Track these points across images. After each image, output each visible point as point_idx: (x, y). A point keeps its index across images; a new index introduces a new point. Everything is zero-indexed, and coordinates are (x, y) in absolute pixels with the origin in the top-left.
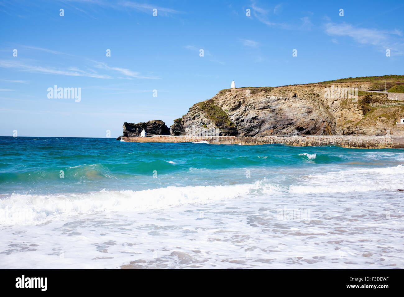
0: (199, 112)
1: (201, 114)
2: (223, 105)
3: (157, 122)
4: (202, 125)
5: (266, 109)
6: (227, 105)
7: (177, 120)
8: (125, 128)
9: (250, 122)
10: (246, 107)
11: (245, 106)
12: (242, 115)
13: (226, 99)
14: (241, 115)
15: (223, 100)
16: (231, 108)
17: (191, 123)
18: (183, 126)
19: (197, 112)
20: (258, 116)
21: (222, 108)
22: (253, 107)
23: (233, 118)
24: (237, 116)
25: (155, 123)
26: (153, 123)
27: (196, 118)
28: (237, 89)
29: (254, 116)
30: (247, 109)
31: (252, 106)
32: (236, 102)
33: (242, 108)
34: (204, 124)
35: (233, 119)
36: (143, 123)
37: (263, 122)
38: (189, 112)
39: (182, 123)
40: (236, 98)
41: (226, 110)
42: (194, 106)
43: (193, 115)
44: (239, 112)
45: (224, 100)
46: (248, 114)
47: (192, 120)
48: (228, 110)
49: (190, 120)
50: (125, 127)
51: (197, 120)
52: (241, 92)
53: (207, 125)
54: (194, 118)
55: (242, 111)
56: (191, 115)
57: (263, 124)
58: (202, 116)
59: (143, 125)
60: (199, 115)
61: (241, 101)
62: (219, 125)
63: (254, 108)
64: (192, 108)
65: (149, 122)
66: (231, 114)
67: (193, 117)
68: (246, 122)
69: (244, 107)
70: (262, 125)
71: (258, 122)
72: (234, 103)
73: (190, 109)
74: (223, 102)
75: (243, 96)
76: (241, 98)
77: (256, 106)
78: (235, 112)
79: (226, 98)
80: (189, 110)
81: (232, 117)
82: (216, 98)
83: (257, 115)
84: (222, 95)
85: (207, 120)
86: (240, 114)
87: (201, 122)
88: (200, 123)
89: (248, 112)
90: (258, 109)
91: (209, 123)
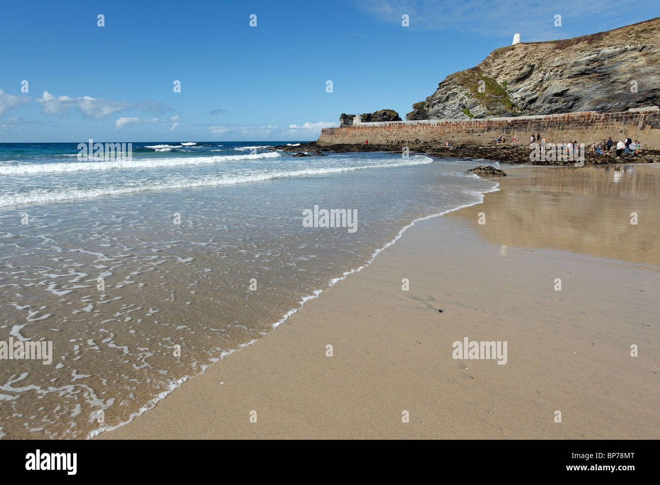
0: (455, 87)
1: (460, 91)
2: (498, 75)
3: (388, 113)
4: (461, 109)
5: (588, 74)
6: (507, 74)
7: (418, 104)
8: (343, 122)
9: (550, 102)
10: (545, 74)
11: (543, 72)
12: (534, 89)
13: (504, 64)
14: (532, 91)
15: (499, 65)
16: (513, 78)
17: (442, 107)
18: (428, 114)
19: (454, 88)
20: (568, 90)
21: (497, 79)
22: (558, 73)
23: (518, 96)
24: (525, 92)
25: (385, 114)
26: (382, 113)
27: (451, 97)
28: (526, 45)
29: (559, 91)
30: (546, 77)
31: (557, 71)
32: (526, 66)
33: (536, 77)
34: (464, 107)
35: (516, 98)
36: (368, 114)
37: (577, 99)
38: (438, 89)
39: (426, 109)
40: (526, 60)
41: (505, 83)
42: (448, 79)
43: (446, 93)
44: (530, 84)
45: (501, 66)
46: (546, 88)
47: (444, 102)
48: (508, 82)
49: (439, 102)
50: (342, 120)
51: (453, 102)
52: (534, 49)
53: (471, 108)
54: (447, 98)
55: (536, 82)
56: (441, 94)
57: (578, 104)
58: (461, 95)
59: (367, 117)
60: (457, 93)
61: (535, 63)
62: (491, 108)
63: (561, 76)
64: (444, 82)
65: (376, 113)
66: (513, 89)
67: (445, 98)
68: (541, 102)
69: (541, 75)
70: (575, 106)
71: (566, 102)
72: (522, 68)
73: (440, 84)
74: (498, 69)
75: (539, 54)
76: (535, 58)
77: (565, 72)
78: (521, 86)
79: (505, 61)
80: (438, 86)
81: (515, 95)
82: (486, 64)
83: (567, 88)
84: (497, 58)
85: (470, 100)
86: (531, 89)
87: (460, 105)
88: (457, 106)
89: (547, 83)
90: (569, 77)
91: (474, 105)
